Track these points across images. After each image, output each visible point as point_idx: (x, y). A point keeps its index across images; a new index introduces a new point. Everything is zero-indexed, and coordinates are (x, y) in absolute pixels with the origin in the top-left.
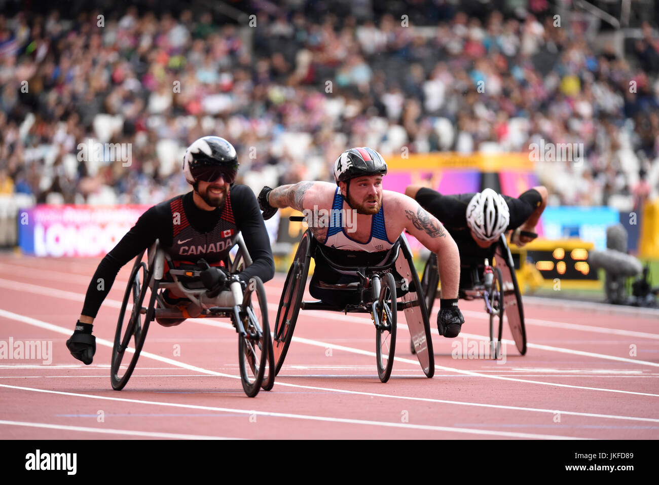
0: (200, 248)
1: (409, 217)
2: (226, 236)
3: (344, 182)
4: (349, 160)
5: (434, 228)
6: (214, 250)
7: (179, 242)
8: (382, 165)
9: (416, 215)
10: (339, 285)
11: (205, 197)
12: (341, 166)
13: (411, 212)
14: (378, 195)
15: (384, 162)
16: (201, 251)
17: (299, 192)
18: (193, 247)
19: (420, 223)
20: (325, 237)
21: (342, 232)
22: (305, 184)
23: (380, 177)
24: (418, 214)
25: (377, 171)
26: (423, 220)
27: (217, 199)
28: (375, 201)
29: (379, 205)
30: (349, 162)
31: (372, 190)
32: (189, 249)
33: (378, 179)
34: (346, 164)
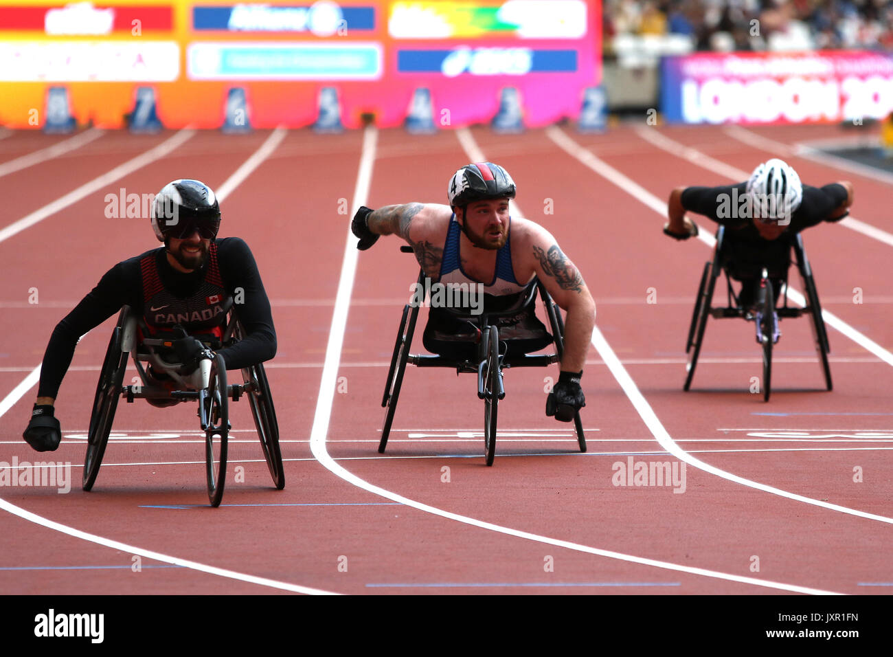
0: (180, 316)
1: (537, 255)
2: (212, 303)
3: (460, 207)
4: (465, 179)
5: (567, 277)
6: (199, 319)
7: (152, 309)
8: (509, 186)
9: (546, 255)
10: (460, 336)
11: (178, 256)
12: (455, 187)
13: (540, 249)
14: (503, 224)
15: (511, 182)
16: (182, 320)
17: (405, 218)
18: (171, 315)
19: (550, 266)
20: (438, 275)
21: (459, 270)
22: (413, 207)
23: (504, 201)
24: (549, 253)
25: (501, 193)
26: (554, 263)
27: (194, 259)
28: (498, 233)
29: (504, 237)
30: (465, 181)
31: (495, 218)
32: (166, 317)
33: (502, 204)
34: (461, 184)
